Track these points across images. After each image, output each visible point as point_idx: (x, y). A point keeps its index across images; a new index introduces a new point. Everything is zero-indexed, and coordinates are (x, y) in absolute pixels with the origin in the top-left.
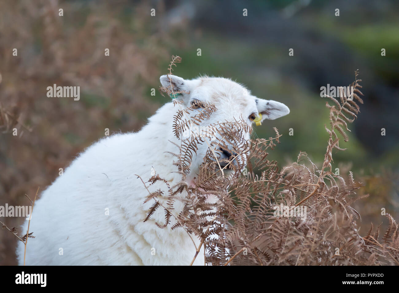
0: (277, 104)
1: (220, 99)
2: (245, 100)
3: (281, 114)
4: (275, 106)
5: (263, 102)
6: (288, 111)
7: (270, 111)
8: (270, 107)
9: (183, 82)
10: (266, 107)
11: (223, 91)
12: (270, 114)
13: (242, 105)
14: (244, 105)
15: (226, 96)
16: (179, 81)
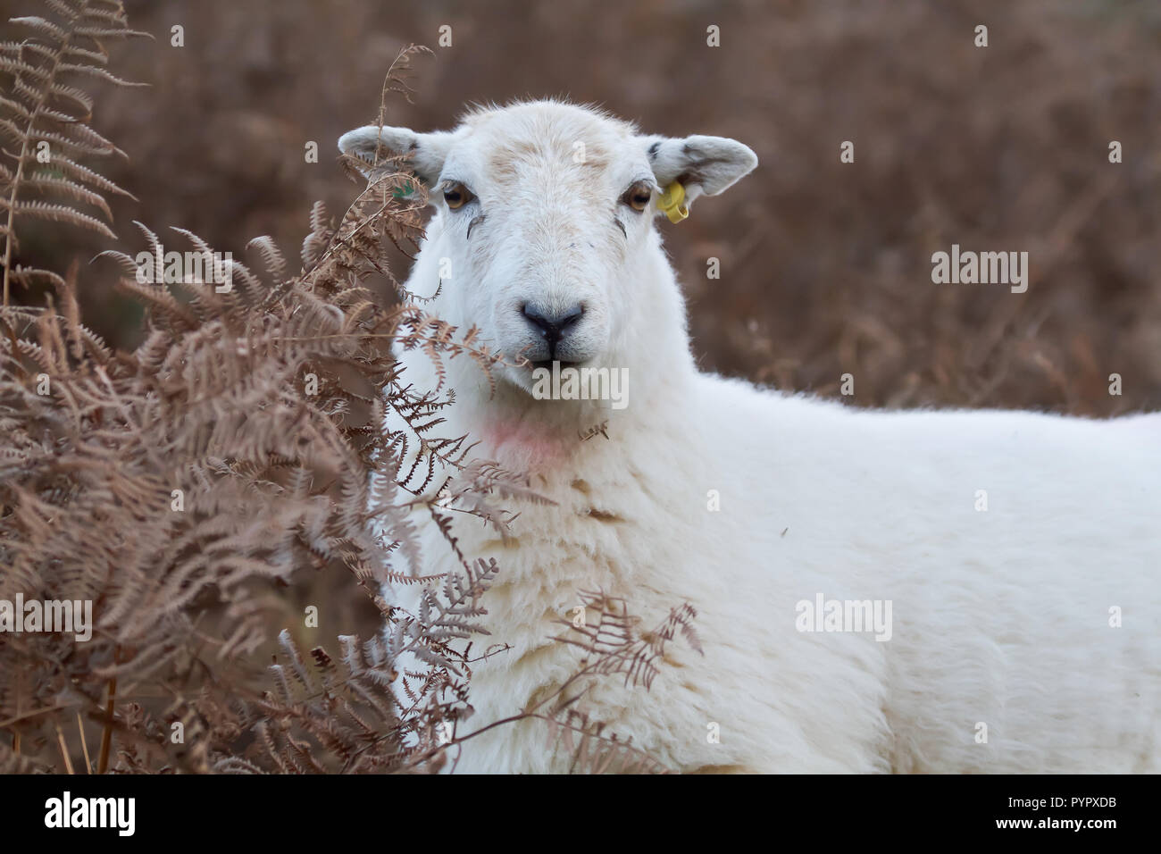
0: (711, 144)
1: (517, 163)
2: (597, 151)
3: (738, 174)
4: (707, 149)
5: (671, 146)
6: (751, 160)
7: (702, 171)
8: (696, 158)
9: (410, 139)
10: (681, 159)
11: (525, 137)
12: (703, 178)
13: (589, 167)
14: (596, 165)
15: (535, 151)
16: (399, 138)
